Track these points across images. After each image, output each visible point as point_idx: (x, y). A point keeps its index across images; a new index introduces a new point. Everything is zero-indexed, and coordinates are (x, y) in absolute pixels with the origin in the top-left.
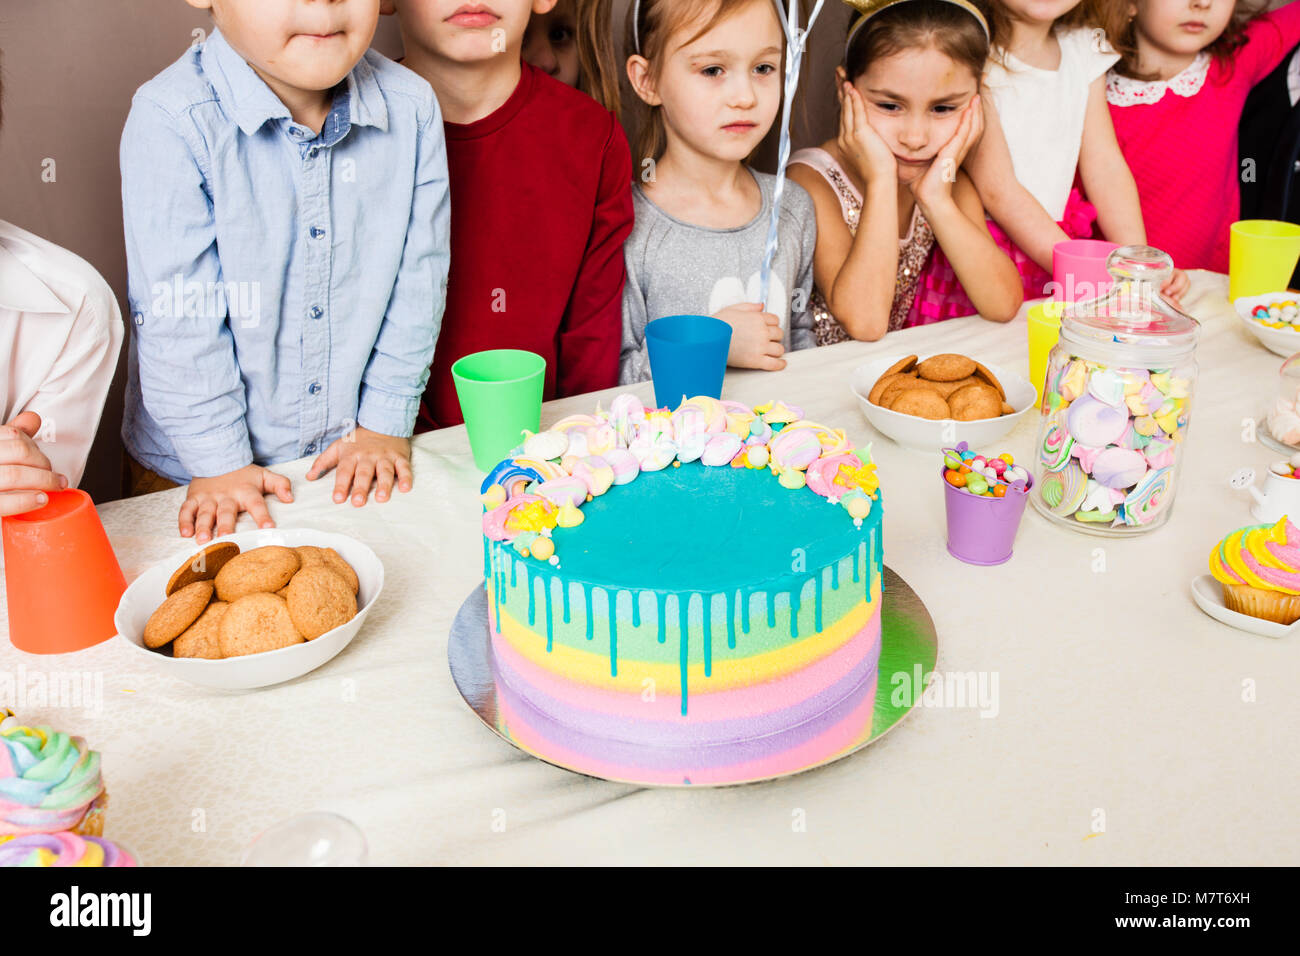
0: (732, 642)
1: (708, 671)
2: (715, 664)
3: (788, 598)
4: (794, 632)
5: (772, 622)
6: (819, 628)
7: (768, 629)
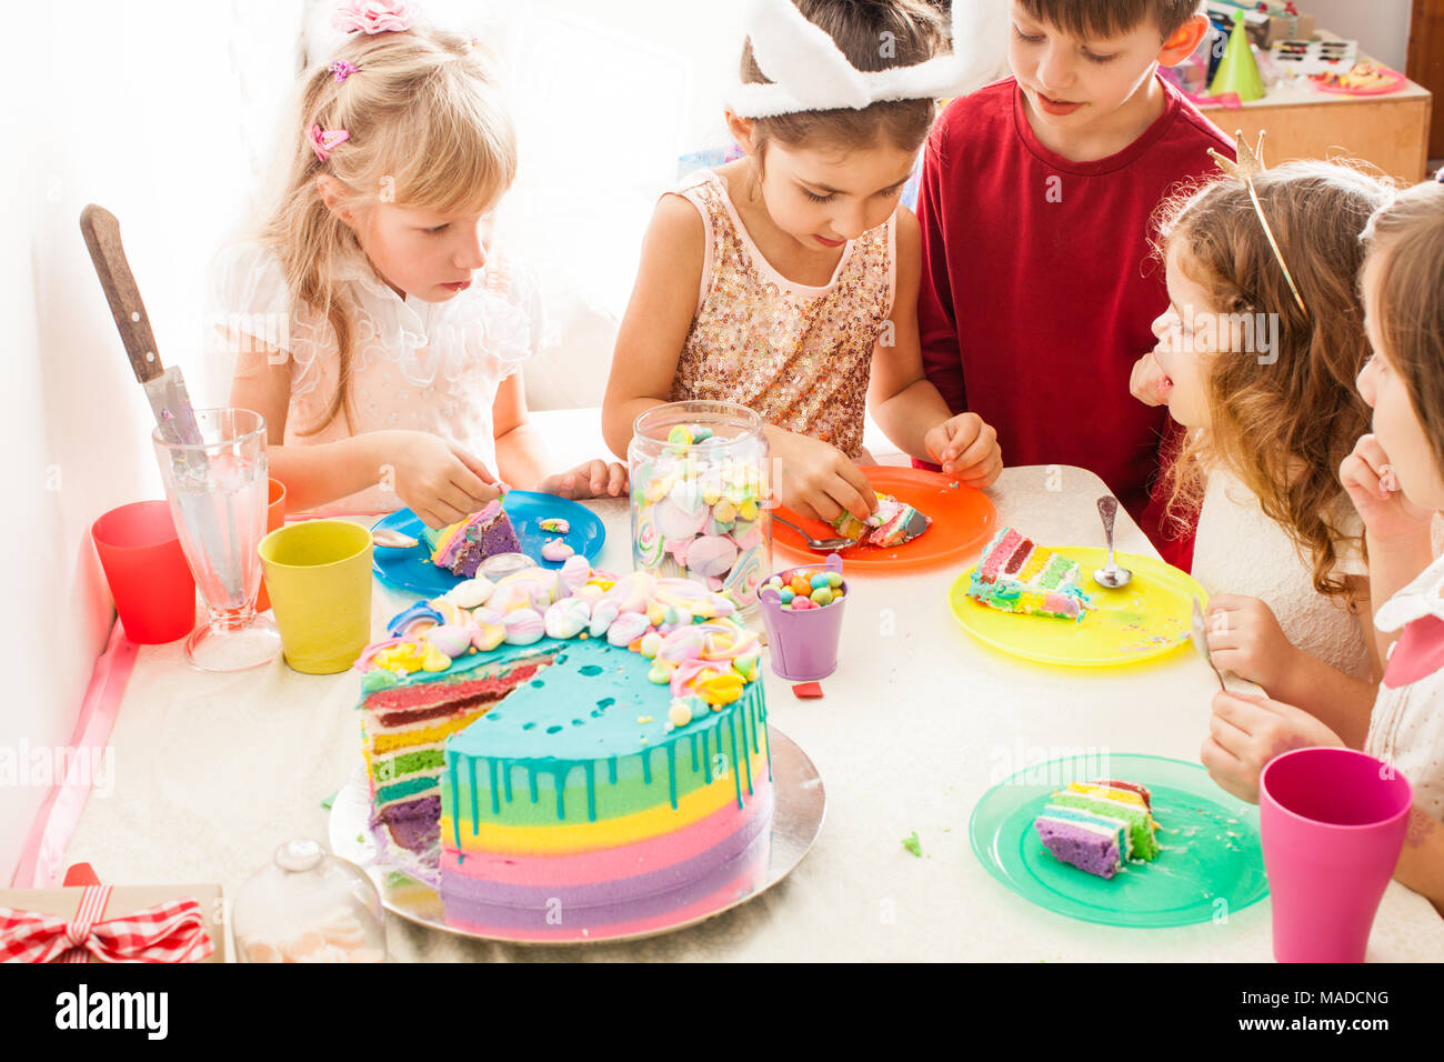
0: (497, 808)
1: (476, 831)
2: (482, 825)
3: (553, 780)
4: (561, 813)
5: (535, 797)
6: (593, 816)
7: (532, 805)
